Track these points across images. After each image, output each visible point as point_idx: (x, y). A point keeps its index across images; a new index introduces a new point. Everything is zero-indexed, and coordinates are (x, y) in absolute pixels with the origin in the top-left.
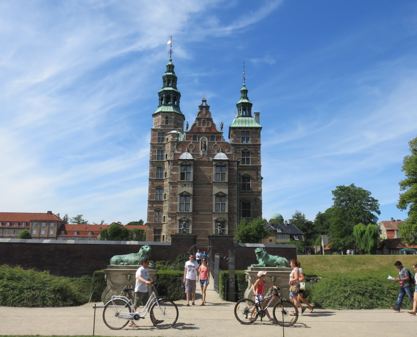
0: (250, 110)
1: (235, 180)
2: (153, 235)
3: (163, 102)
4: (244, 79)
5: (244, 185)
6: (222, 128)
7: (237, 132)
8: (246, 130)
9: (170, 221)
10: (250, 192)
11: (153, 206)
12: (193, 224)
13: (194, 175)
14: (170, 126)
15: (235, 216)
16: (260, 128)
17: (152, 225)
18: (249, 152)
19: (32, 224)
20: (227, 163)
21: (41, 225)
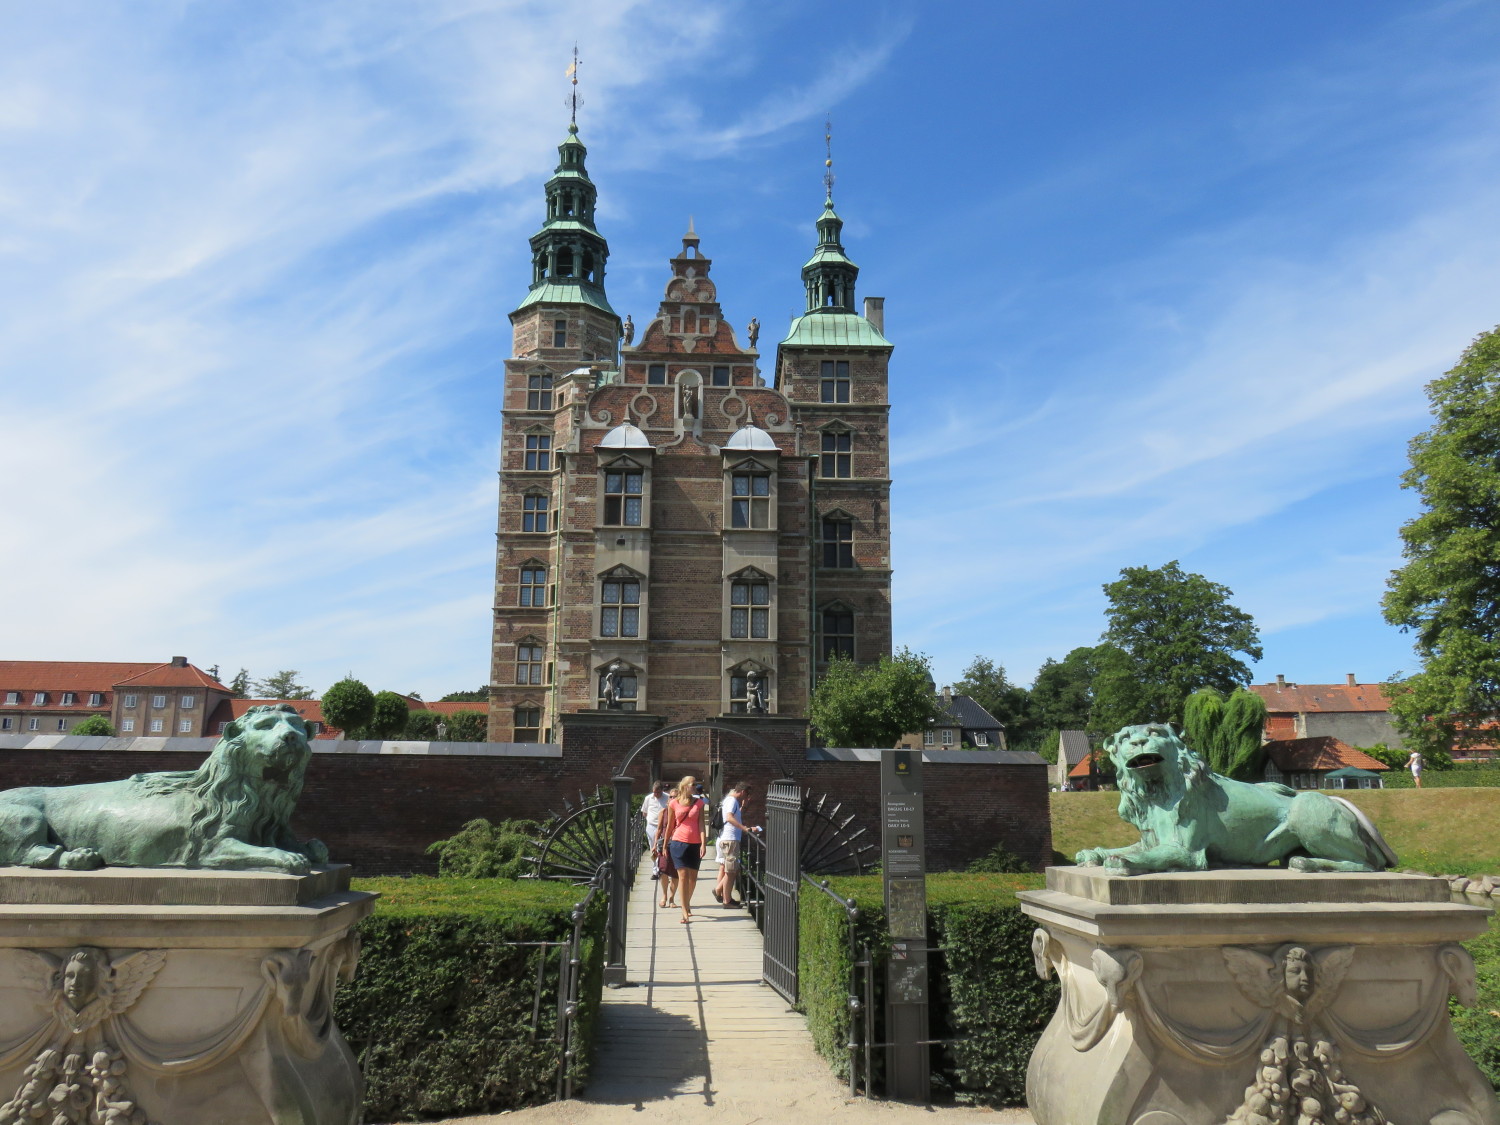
0: (848, 291)
1: (803, 526)
2: (512, 728)
3: (548, 273)
4: (830, 184)
5: (830, 550)
6: (754, 340)
7: (806, 363)
8: (835, 358)
9: (566, 673)
10: (850, 575)
11: (511, 629)
12: (650, 683)
13: (653, 508)
14: (572, 353)
15: (804, 654)
16: (886, 351)
17: (509, 694)
18: (847, 435)
19: (121, 701)
20: (772, 464)
21: (149, 702)
